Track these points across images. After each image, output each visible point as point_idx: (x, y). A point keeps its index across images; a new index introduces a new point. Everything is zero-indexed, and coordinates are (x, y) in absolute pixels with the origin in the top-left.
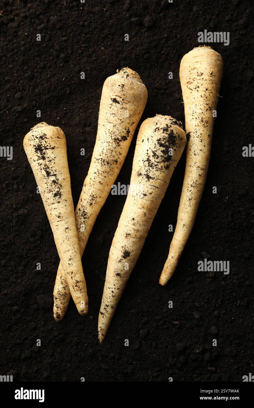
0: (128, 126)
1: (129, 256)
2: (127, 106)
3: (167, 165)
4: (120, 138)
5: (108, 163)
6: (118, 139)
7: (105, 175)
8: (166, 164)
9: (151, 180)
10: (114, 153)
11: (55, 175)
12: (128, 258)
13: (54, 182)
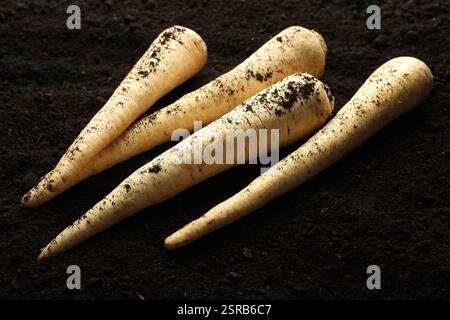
0: (274, 69)
1: (156, 172)
2: (288, 49)
3: (280, 111)
4: (255, 73)
5: (221, 86)
6: (252, 73)
7: (209, 95)
8: (279, 108)
9: (249, 112)
10: (236, 82)
11: (159, 60)
12: (154, 174)
13: (152, 63)
